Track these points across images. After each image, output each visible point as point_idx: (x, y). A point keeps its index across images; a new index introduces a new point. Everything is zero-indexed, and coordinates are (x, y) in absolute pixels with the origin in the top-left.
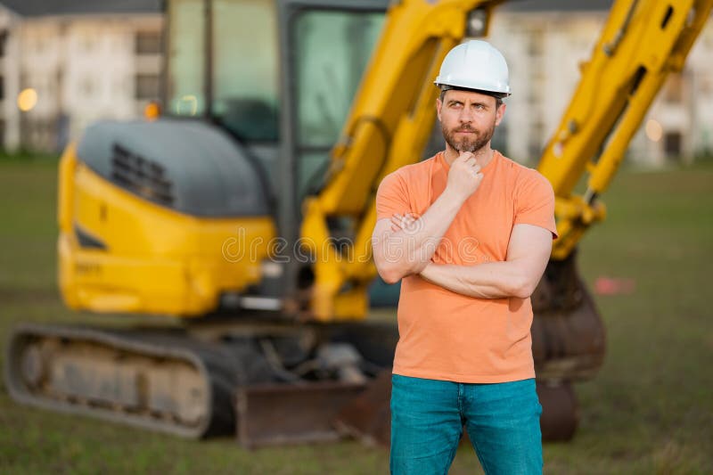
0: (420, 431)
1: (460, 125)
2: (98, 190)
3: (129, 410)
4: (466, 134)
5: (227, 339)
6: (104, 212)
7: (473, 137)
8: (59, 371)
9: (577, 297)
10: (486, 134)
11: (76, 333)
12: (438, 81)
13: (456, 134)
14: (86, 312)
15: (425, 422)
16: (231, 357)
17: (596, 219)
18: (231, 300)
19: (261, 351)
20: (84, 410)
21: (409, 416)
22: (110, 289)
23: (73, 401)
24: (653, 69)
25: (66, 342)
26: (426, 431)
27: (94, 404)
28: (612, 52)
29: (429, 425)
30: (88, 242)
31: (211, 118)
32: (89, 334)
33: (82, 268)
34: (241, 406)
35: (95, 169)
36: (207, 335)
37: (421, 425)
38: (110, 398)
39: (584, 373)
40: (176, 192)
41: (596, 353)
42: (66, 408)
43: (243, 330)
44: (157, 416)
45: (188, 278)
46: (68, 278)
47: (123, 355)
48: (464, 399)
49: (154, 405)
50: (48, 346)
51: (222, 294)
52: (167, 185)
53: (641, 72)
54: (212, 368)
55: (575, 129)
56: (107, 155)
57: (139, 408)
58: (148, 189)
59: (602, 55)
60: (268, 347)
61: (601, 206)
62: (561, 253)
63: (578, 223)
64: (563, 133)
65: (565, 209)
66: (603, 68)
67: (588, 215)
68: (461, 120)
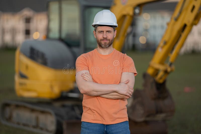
1: (103, 38)
2: (25, 60)
3: (34, 127)
4: (105, 41)
5: (64, 106)
6: (27, 67)
7: (108, 42)
9: (166, 95)
10: (112, 41)
12: (94, 24)
13: (102, 41)
16: (63, 111)
17: (172, 71)
18: (64, 94)
20: (21, 127)
22: (29, 90)
23: (18, 124)
24: (188, 25)
25: (17, 106)
28: (176, 20)
30: (23, 76)
31: (61, 39)
33: (21, 84)
35: (25, 54)
36: (57, 105)
40: (48, 61)
41: (172, 112)
43: (69, 103)
44: (42, 129)
45: (52, 87)
46: (17, 87)
47: (33, 110)
49: (41, 126)
50: (12, 107)
51: (62, 93)
53: (185, 26)
54: (57, 115)
55: (165, 43)
56: (28, 50)
57: (36, 126)
58: (40, 60)
59: (173, 21)
60: (76, 109)
61: (173, 67)
62: (161, 81)
63: (166, 72)
64: (162, 44)
65: (162, 68)
66: (174, 24)
67: (169, 69)
68: (103, 37)
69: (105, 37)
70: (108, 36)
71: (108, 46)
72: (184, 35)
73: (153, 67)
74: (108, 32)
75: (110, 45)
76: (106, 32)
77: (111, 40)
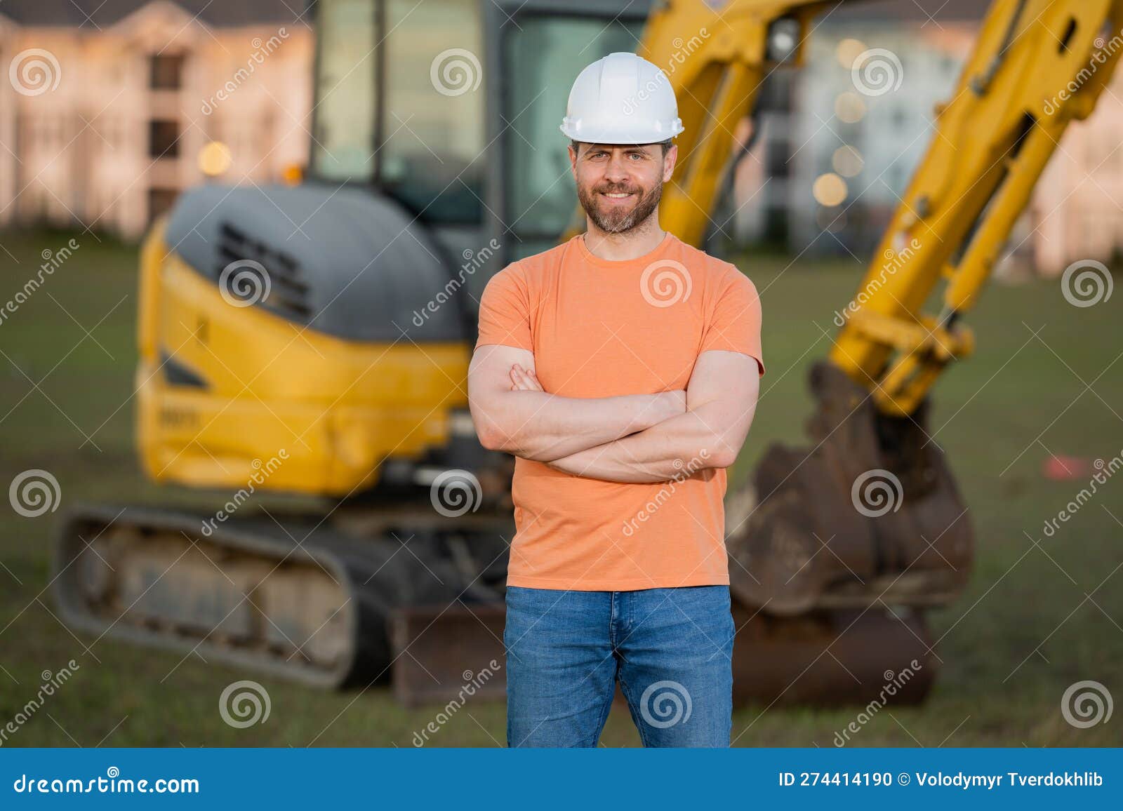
0: (553, 677)
2: (196, 294)
3: (237, 643)
4: (617, 200)
5: (392, 534)
6: (204, 329)
8: (133, 579)
9: (928, 476)
11: (159, 520)
13: (600, 197)
14: (173, 485)
15: (561, 663)
17: (958, 353)
18: (399, 471)
19: (445, 554)
20: (169, 641)
21: (532, 653)
22: (215, 451)
23: (154, 626)
25: (148, 533)
26: (563, 677)
27: (185, 632)
28: (984, 90)
29: (565, 667)
30: (180, 377)
32: (177, 521)
33: (170, 417)
34: (400, 639)
35: (192, 262)
36: (361, 526)
37: (554, 668)
38: (207, 622)
39: (938, 598)
40: (314, 300)
42: (142, 637)
44: (278, 652)
45: (331, 434)
46: (149, 433)
47: (231, 556)
48: (619, 624)
49: (274, 634)
50: (119, 539)
51: (385, 463)
52: (302, 289)
53: (1027, 122)
54: (357, 577)
55: (927, 211)
56: (211, 239)
57: (250, 640)
59: (968, 95)
60: (458, 548)
61: (966, 333)
62: (903, 407)
63: (928, 359)
64: (907, 216)
65: (907, 337)
66: (970, 115)
67: (944, 347)
68: (607, 177)
69: (616, 177)
70: (631, 171)
71: (630, 221)
72: (1020, 168)
73: (861, 336)
74: (631, 157)
75: (641, 216)
76: (621, 158)
77: (647, 190)
